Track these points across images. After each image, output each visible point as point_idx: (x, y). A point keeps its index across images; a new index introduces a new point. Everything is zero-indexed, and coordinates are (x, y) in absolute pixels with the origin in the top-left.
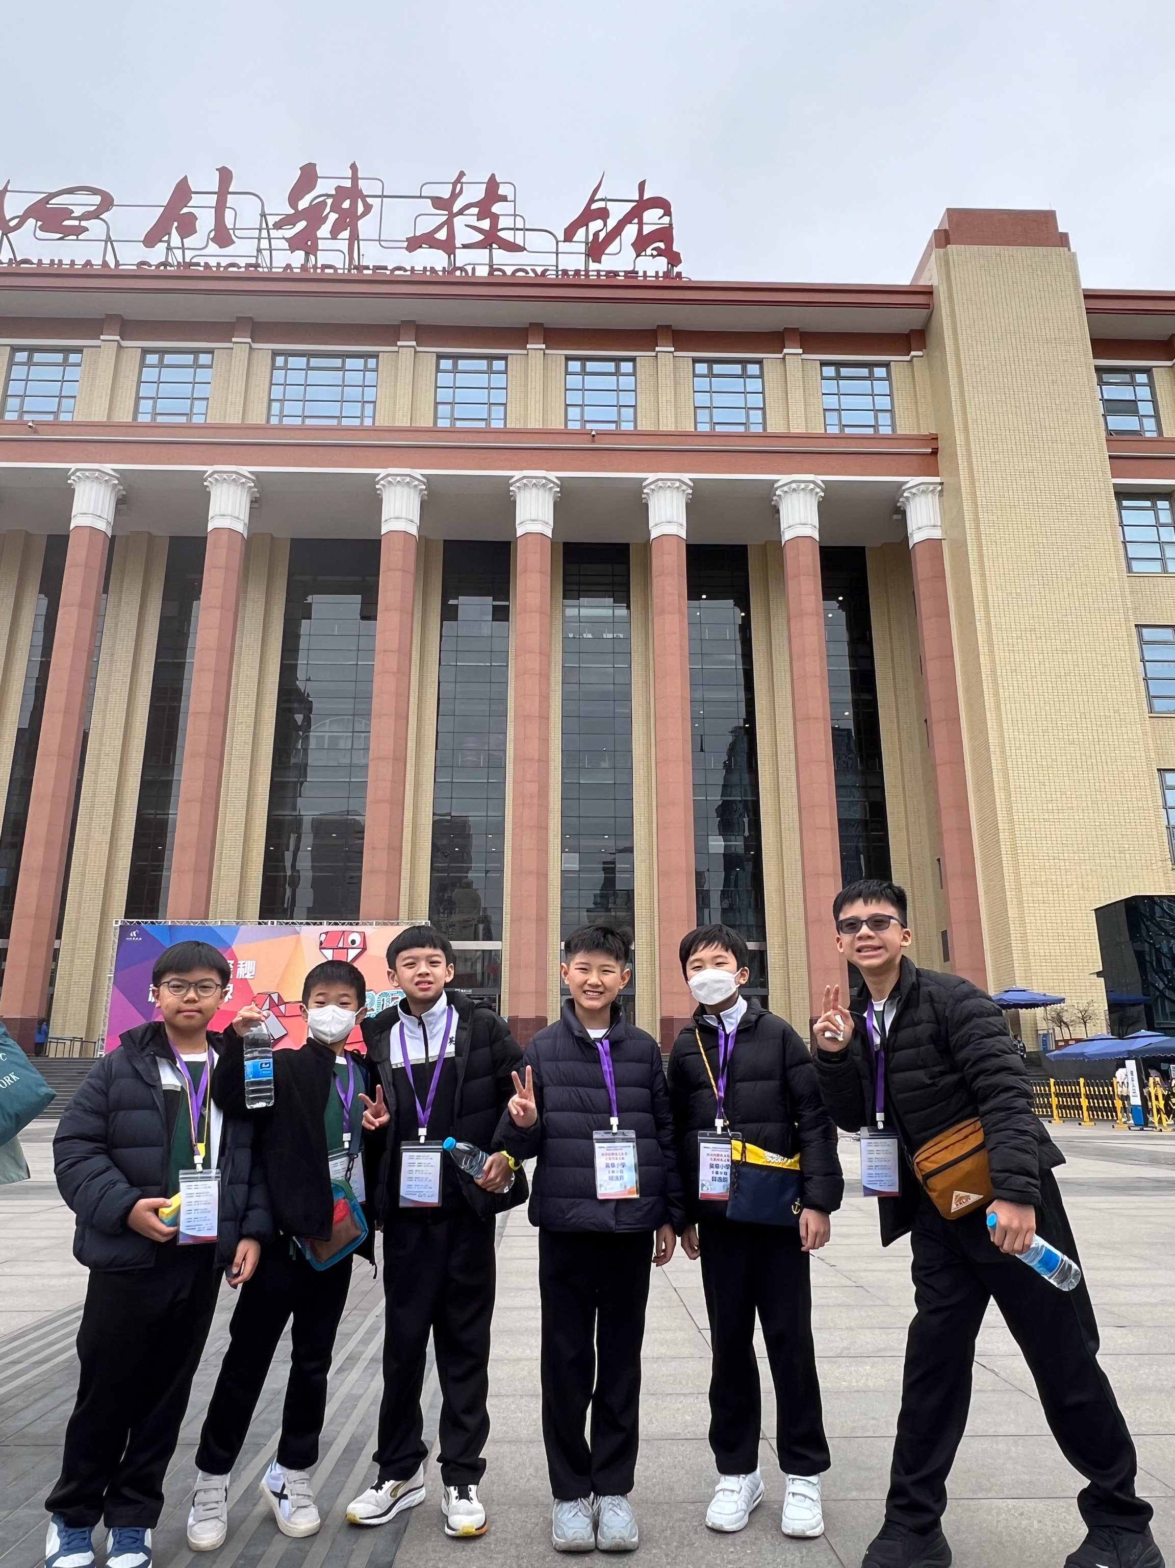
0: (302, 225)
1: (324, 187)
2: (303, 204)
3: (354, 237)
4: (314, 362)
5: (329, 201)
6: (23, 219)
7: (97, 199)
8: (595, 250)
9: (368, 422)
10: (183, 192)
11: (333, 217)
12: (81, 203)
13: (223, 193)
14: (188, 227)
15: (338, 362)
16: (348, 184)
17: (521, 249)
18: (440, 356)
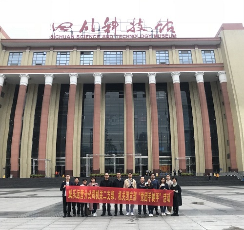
0: (107, 28)
1: (111, 21)
4: (111, 53)
6: (57, 28)
7: (70, 24)
8: (161, 31)
9: (122, 64)
10: (85, 23)
11: (112, 26)
12: (67, 25)
13: (93, 22)
14: (87, 29)
15: (115, 53)
16: (114, 20)
18: (133, 51)
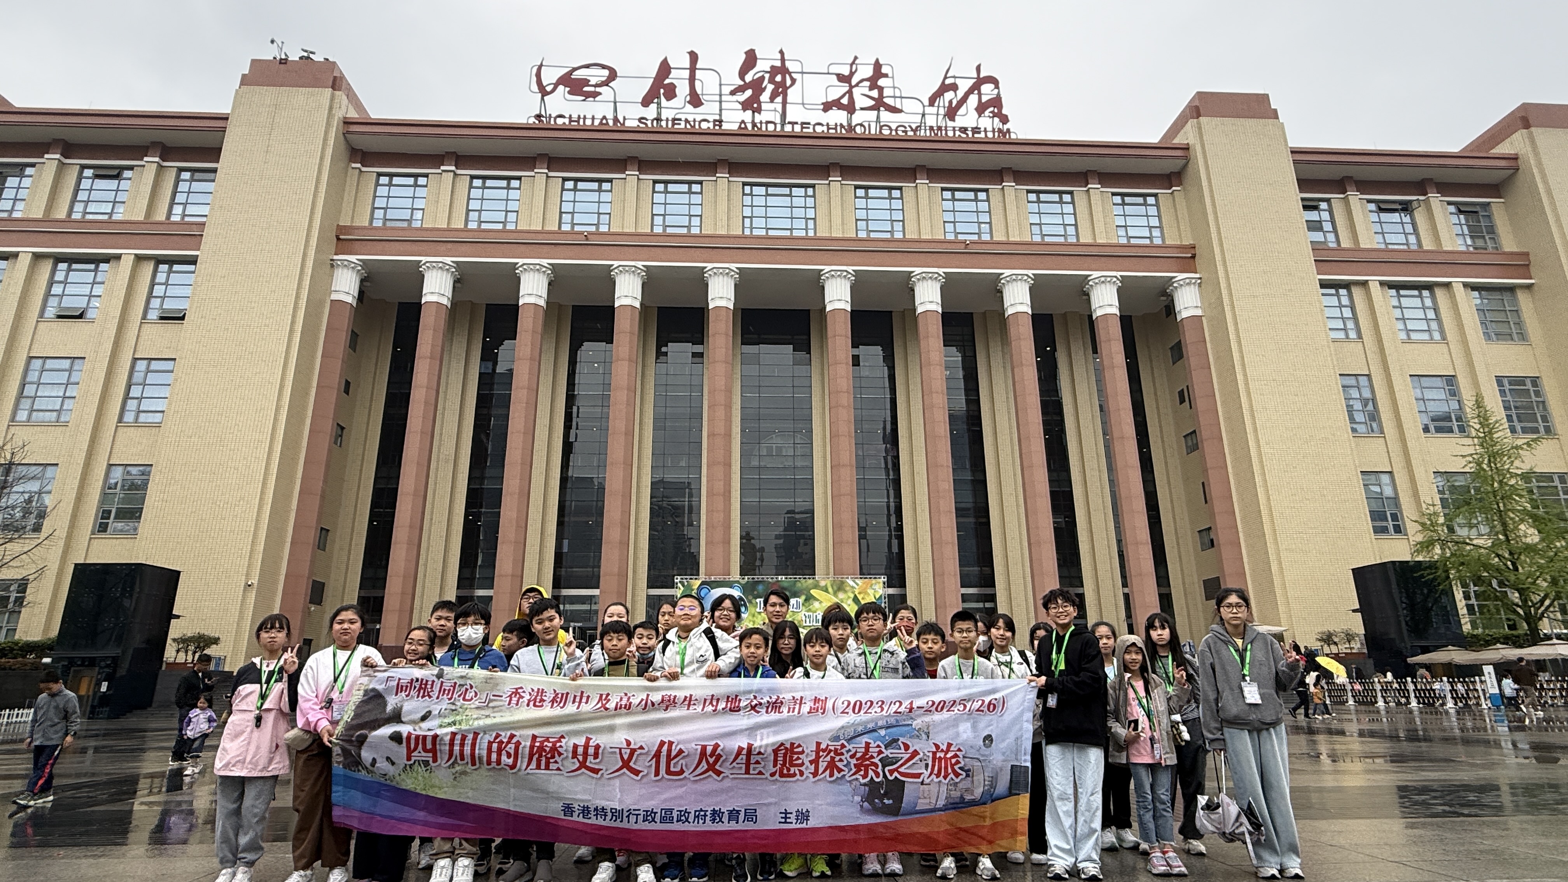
0: (749, 93)
1: (763, 66)
2: (749, 78)
3: (784, 103)
4: (771, 190)
5: (767, 76)
6: (556, 86)
7: (606, 73)
8: (951, 113)
9: (811, 233)
10: (665, 68)
11: (770, 87)
12: (596, 76)
13: (693, 69)
14: (671, 93)
15: (786, 191)
16: (778, 64)
17: (899, 111)
18: (857, 187)
